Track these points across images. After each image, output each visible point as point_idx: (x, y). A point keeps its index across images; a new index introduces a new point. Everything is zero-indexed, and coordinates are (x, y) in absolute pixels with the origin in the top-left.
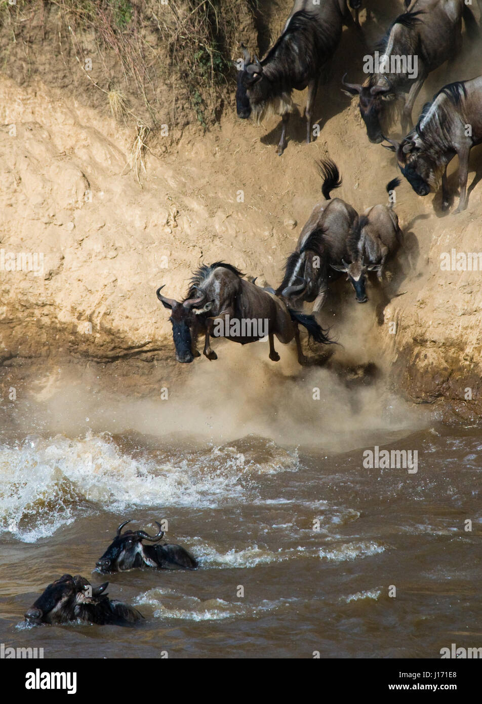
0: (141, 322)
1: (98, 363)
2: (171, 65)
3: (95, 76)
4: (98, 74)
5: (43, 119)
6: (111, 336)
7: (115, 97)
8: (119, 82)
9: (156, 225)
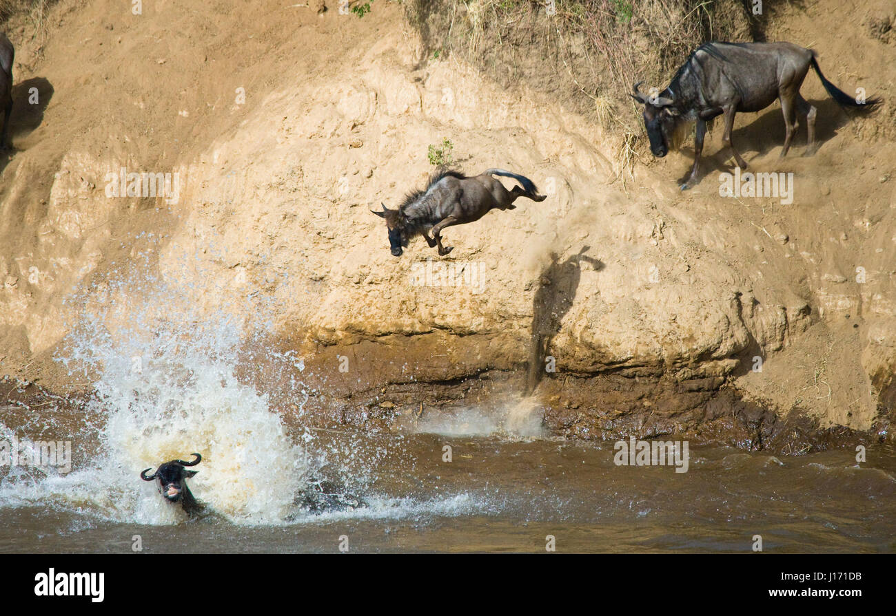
0: (624, 337)
1: (577, 378)
2: (662, 71)
3: (583, 81)
4: (585, 79)
5: (527, 124)
6: (593, 351)
7: (602, 103)
8: (607, 88)
9: (641, 237)
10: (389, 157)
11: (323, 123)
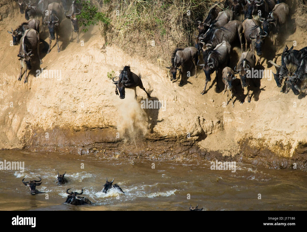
0: (165, 130)
1: (151, 141)
3: (153, 53)
5: (137, 66)
6: (156, 134)
8: (161, 56)
9: (170, 100)
10: (96, 75)
11: (76, 65)
